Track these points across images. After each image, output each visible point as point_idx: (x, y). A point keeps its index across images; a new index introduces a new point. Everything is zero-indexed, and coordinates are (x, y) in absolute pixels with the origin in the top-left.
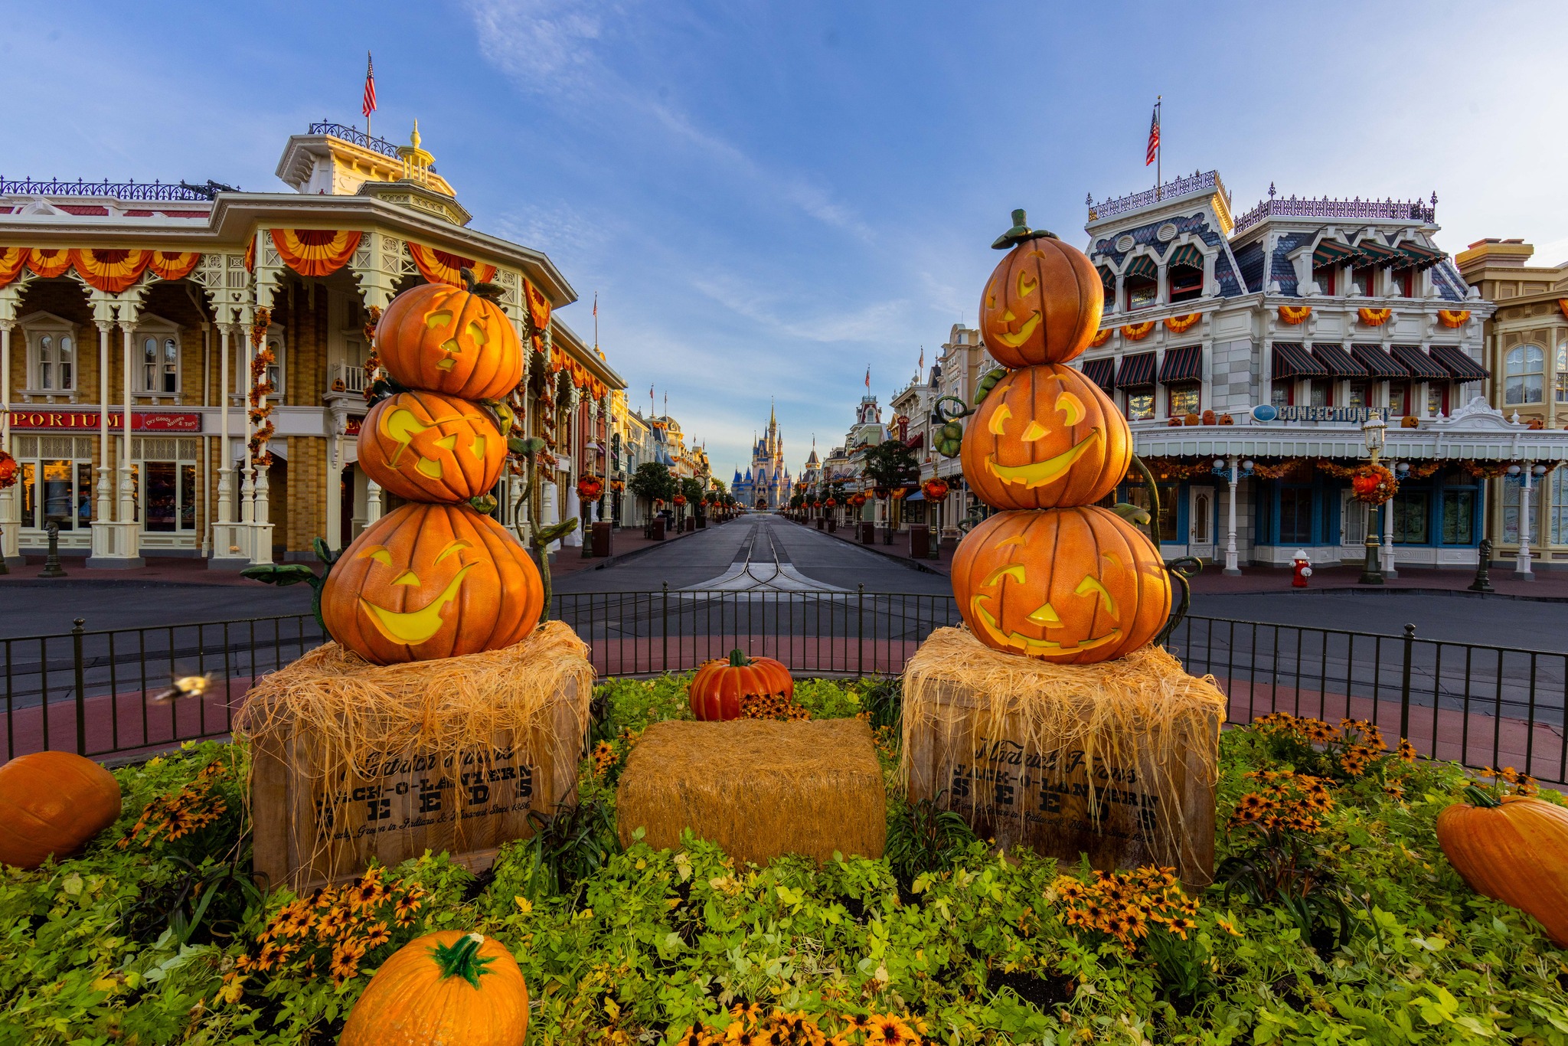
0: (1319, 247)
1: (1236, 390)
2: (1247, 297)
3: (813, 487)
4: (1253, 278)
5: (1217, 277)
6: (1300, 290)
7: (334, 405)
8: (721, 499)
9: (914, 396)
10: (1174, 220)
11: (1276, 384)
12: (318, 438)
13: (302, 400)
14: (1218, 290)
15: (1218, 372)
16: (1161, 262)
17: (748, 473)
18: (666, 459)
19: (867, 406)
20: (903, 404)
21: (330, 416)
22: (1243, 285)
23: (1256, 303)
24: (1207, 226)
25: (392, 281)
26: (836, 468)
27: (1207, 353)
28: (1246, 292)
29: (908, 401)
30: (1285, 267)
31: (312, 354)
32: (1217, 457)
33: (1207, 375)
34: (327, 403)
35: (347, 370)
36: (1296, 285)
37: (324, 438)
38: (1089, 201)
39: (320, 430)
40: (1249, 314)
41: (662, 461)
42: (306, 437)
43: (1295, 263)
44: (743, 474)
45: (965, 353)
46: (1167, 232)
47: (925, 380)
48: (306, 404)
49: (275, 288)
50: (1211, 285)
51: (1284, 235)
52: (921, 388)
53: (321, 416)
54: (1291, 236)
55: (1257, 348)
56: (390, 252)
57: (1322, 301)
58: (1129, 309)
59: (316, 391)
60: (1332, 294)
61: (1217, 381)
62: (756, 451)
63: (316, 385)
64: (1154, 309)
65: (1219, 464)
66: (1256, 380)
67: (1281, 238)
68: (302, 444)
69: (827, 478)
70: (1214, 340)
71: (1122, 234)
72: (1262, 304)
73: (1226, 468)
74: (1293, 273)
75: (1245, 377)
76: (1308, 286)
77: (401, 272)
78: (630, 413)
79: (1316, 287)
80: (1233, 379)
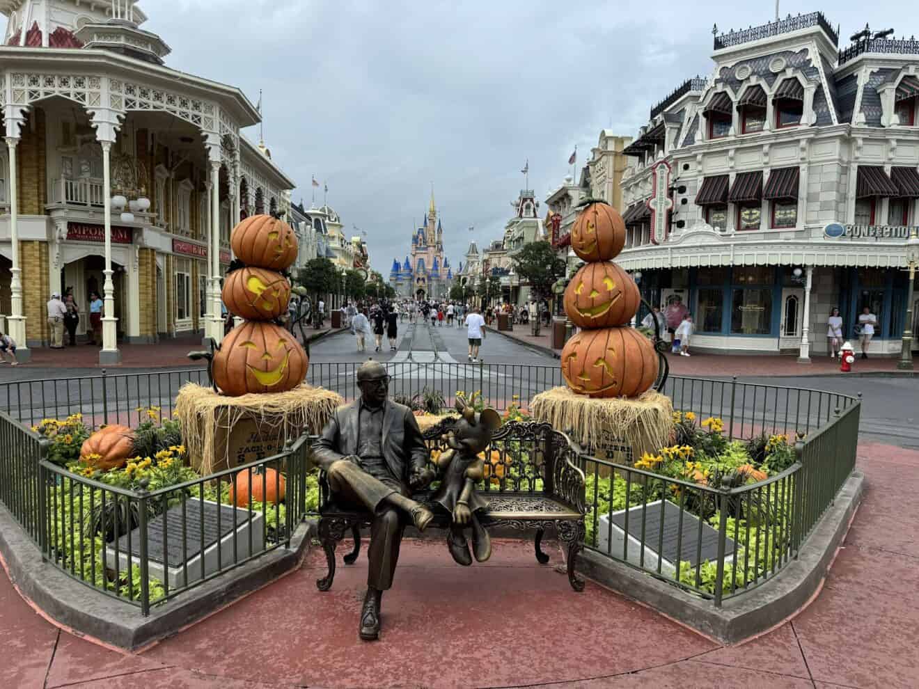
0: (901, 83)
1: (825, 207)
2: (836, 127)
3: (473, 278)
4: (844, 109)
5: (814, 108)
6: (884, 121)
7: (55, 215)
8: (381, 291)
9: (567, 195)
10: (784, 53)
11: (860, 201)
12: (41, 242)
13: (25, 209)
14: (814, 120)
15: (812, 191)
16: (770, 93)
17: (407, 263)
18: (328, 251)
19: (525, 200)
20: (557, 202)
21: (51, 224)
22: (834, 116)
23: (843, 133)
24: (810, 61)
25: (118, 117)
26: (494, 262)
27: (803, 174)
28: (836, 123)
29: (562, 199)
30: (873, 98)
31: (35, 170)
32: (795, 267)
33: (803, 192)
34: (48, 212)
35: (66, 183)
36: (881, 115)
37: (46, 242)
38: (715, 32)
39: (44, 237)
40: (838, 142)
41: (323, 253)
42: (31, 241)
43: (882, 96)
44: (402, 263)
45: (611, 158)
46: (778, 64)
47: (578, 180)
48: (31, 212)
49: (22, 123)
50: (808, 116)
51: (875, 70)
52: (574, 188)
53: (44, 223)
54: (882, 71)
55: (845, 170)
56: (116, 93)
57: (900, 131)
58: (743, 132)
59: (39, 201)
60: (912, 123)
61: (811, 198)
62: (415, 239)
63: (39, 196)
64: (763, 134)
65: (798, 272)
66: (843, 198)
67: (872, 73)
68: (28, 247)
69: (485, 271)
70: (809, 163)
71: (741, 62)
72: (849, 134)
73: (804, 275)
74: (880, 105)
75: (833, 196)
76: (891, 119)
77: (124, 109)
78: (293, 206)
79: (895, 119)
80: (824, 197)
